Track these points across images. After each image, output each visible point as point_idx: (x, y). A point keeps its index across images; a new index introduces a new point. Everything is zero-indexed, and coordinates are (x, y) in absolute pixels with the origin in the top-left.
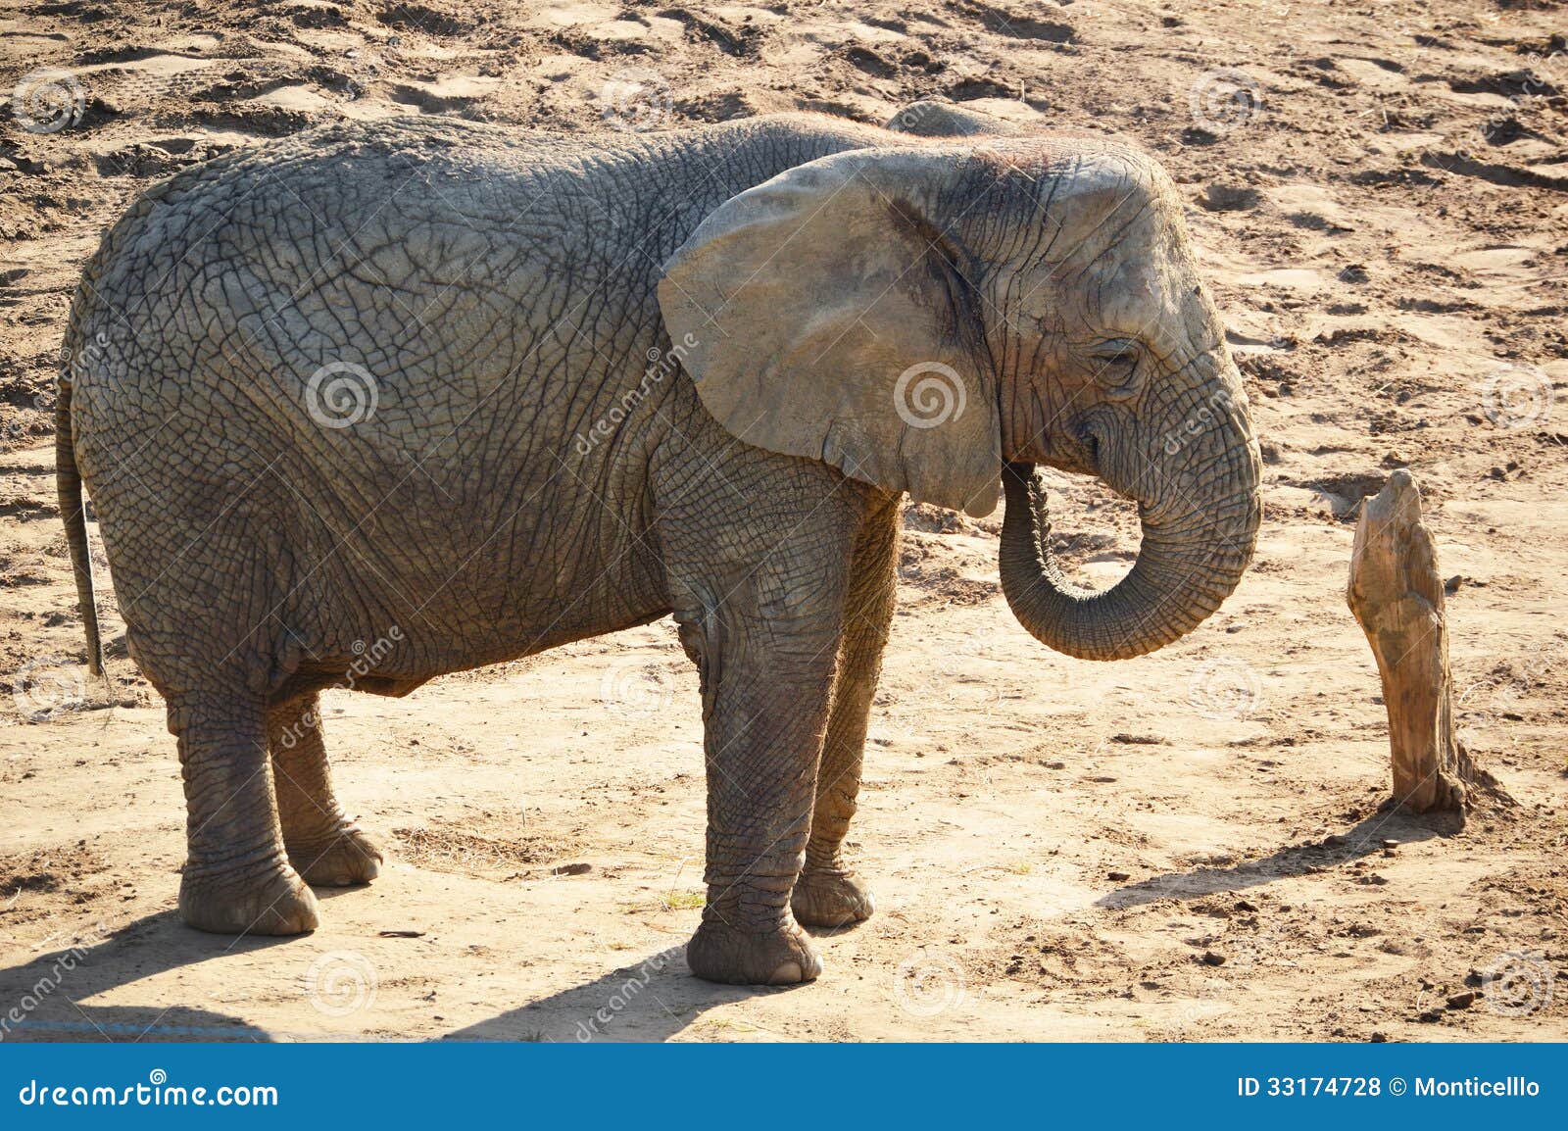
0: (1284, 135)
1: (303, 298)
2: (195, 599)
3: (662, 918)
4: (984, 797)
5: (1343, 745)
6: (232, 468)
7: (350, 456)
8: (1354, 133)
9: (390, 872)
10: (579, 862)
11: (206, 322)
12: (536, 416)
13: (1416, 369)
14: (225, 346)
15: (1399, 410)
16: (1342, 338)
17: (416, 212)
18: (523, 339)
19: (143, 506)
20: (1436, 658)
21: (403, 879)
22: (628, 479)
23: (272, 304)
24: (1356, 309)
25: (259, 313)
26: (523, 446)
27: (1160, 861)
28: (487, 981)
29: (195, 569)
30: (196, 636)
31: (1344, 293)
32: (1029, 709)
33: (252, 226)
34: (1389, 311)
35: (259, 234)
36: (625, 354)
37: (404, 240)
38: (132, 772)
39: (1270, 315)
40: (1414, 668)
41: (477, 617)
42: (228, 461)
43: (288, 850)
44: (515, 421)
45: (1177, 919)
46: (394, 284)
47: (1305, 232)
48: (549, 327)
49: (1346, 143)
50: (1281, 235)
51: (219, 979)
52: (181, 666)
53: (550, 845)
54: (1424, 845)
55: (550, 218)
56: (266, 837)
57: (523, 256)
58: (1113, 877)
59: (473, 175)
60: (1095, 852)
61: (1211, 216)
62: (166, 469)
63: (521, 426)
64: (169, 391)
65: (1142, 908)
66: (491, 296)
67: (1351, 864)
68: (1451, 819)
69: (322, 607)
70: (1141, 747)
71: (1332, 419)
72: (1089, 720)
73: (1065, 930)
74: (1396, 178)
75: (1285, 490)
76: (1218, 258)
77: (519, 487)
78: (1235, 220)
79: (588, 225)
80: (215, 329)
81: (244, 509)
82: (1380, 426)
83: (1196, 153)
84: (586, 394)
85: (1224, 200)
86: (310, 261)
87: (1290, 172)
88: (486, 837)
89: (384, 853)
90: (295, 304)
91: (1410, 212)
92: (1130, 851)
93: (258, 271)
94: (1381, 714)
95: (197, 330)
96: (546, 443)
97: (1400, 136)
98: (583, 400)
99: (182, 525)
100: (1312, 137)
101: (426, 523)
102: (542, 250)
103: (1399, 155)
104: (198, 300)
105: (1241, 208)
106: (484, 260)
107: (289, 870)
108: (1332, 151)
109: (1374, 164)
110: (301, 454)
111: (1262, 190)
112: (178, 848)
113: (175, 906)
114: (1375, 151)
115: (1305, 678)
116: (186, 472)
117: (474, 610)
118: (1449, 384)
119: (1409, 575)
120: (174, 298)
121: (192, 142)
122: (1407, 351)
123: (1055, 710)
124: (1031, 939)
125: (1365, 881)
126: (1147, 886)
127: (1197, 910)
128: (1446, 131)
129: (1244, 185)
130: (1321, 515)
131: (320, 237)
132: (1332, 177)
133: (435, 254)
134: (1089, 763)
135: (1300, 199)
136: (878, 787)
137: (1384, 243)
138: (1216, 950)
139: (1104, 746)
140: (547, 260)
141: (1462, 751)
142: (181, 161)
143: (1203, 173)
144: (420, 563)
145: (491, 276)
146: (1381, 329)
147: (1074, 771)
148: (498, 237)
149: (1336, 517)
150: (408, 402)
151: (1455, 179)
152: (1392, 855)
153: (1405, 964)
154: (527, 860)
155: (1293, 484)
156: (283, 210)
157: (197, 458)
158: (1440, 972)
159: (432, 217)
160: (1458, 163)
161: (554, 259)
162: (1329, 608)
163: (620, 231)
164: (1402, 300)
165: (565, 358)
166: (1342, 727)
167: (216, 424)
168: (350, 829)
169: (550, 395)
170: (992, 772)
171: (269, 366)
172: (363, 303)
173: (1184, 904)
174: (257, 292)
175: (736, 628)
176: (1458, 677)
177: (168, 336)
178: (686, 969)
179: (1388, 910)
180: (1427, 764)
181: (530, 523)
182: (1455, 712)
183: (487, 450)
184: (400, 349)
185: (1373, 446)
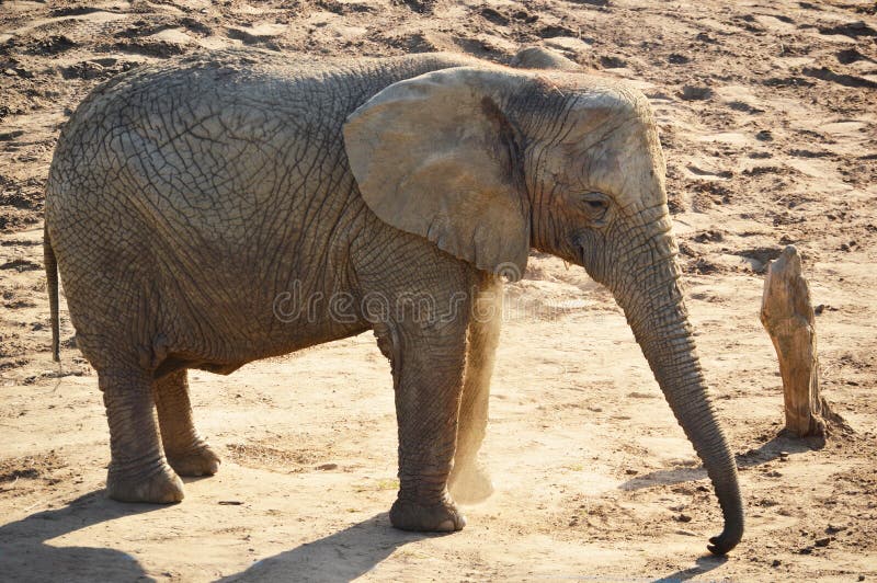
0: (726, 58)
1: (163, 146)
2: (108, 316)
3: (376, 494)
4: (558, 428)
5: (758, 399)
6: (125, 244)
7: (186, 236)
8: (765, 56)
9: (225, 468)
10: (329, 463)
11: (111, 160)
12: (288, 215)
13: (800, 189)
14: (121, 174)
15: (789, 212)
16: (758, 172)
17: (228, 98)
18: (281, 171)
19: (79, 264)
20: (810, 350)
21: (231, 473)
22: (339, 254)
23: (146, 150)
24: (765, 155)
25: (138, 155)
26: (281, 232)
27: (655, 463)
28: (278, 530)
29: (107, 300)
30: (110, 336)
31: (759, 147)
32: (582, 379)
33: (139, 107)
34: (785, 156)
35: (142, 111)
36: (338, 183)
37: (219, 114)
38: (80, 412)
39: (717, 158)
40: (798, 356)
41: (259, 329)
42: (122, 240)
43: (167, 456)
44: (276, 218)
45: (665, 496)
46: (213, 138)
47: (737, 112)
48: (296, 165)
49: (760, 62)
50: (724, 114)
51: (128, 528)
52: (102, 353)
53: (315, 454)
54: (802, 455)
55: (300, 104)
56: (153, 449)
57: (283, 125)
58: (629, 472)
59: (262, 79)
60: (619, 458)
61: (685, 103)
62: (91, 243)
63: (280, 221)
64: (92, 199)
65: (644, 490)
66: (264, 147)
67: (762, 465)
68: (818, 440)
69: (175, 322)
70: (644, 400)
71: (752, 217)
72: (616, 385)
73: (602, 502)
74: (789, 82)
75: (725, 256)
76: (689, 127)
77: (279, 255)
78: (698, 105)
79: (320, 109)
80: (116, 165)
81: (132, 267)
82: (779, 221)
83: (676, 68)
84: (315, 204)
85: (692, 94)
86: (168, 126)
87: (729, 78)
88: (279, 449)
89: (221, 458)
90: (159, 150)
91: (796, 101)
92: (638, 458)
93: (141, 131)
94: (779, 382)
95: (106, 164)
96: (293, 231)
97: (792, 59)
98: (314, 208)
99: (100, 275)
100: (742, 59)
101: (228, 275)
102: (293, 121)
103: (790, 69)
104: (107, 148)
105: (702, 99)
106: (262, 126)
107: (167, 467)
108: (752, 67)
109: (776, 74)
110: (160, 236)
111: (713, 88)
112: (106, 455)
113: (104, 487)
114: (777, 67)
115: (736, 362)
116: (102, 245)
117: (257, 326)
118: (818, 197)
119: (795, 304)
120: (96, 147)
121: (115, 60)
122: (795, 179)
123: (596, 379)
124: (583, 507)
125: (770, 475)
126: (647, 478)
127: (676, 491)
128: (816, 55)
129: (703, 86)
130: (746, 270)
131: (175, 112)
132: (753, 82)
133: (236, 121)
134: (615, 409)
135: (734, 94)
136: (498, 421)
137: (781, 118)
138: (686, 513)
139: (625, 399)
140: (296, 127)
141: (824, 403)
142: (109, 71)
143: (681, 79)
144: (225, 298)
145: (265, 135)
146: (780, 166)
147: (607, 413)
148: (270, 113)
149: (754, 271)
150: (217, 205)
151: (821, 83)
152: (785, 461)
153: (792, 521)
154: (301, 462)
155: (730, 253)
156: (156, 99)
157: (107, 237)
158: (812, 526)
159: (236, 101)
160: (824, 74)
161: (300, 127)
162: (750, 322)
163: (338, 113)
164: (792, 151)
165: (304, 183)
166: (757, 389)
167: (116, 218)
168: (203, 444)
169: (295, 204)
170: (560, 413)
171: (142, 185)
172: (195, 149)
173: (669, 488)
174: (138, 144)
175: (409, 341)
176: (822, 361)
177: (91, 168)
178: (390, 524)
179: (782, 492)
180: (804, 411)
181: (285, 275)
182: (820, 381)
183: (261, 233)
184: (214, 175)
185: (775, 232)
